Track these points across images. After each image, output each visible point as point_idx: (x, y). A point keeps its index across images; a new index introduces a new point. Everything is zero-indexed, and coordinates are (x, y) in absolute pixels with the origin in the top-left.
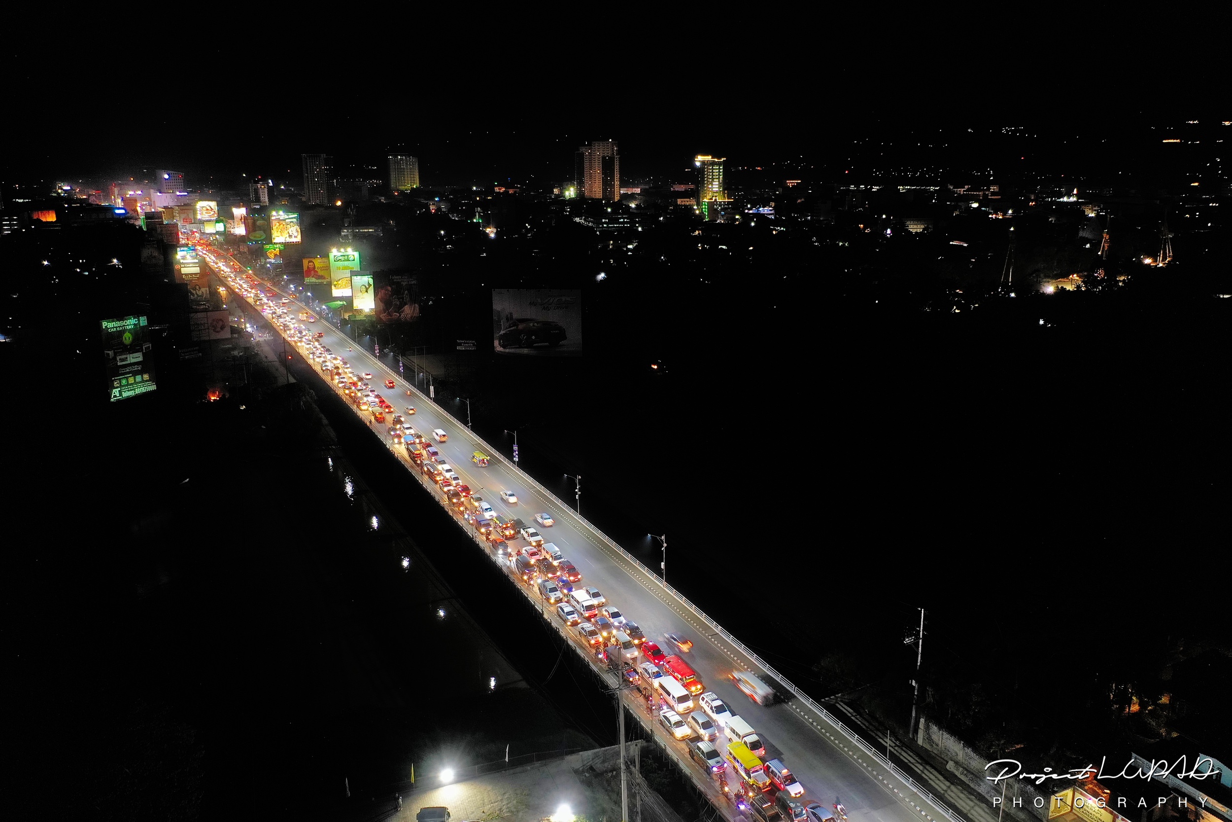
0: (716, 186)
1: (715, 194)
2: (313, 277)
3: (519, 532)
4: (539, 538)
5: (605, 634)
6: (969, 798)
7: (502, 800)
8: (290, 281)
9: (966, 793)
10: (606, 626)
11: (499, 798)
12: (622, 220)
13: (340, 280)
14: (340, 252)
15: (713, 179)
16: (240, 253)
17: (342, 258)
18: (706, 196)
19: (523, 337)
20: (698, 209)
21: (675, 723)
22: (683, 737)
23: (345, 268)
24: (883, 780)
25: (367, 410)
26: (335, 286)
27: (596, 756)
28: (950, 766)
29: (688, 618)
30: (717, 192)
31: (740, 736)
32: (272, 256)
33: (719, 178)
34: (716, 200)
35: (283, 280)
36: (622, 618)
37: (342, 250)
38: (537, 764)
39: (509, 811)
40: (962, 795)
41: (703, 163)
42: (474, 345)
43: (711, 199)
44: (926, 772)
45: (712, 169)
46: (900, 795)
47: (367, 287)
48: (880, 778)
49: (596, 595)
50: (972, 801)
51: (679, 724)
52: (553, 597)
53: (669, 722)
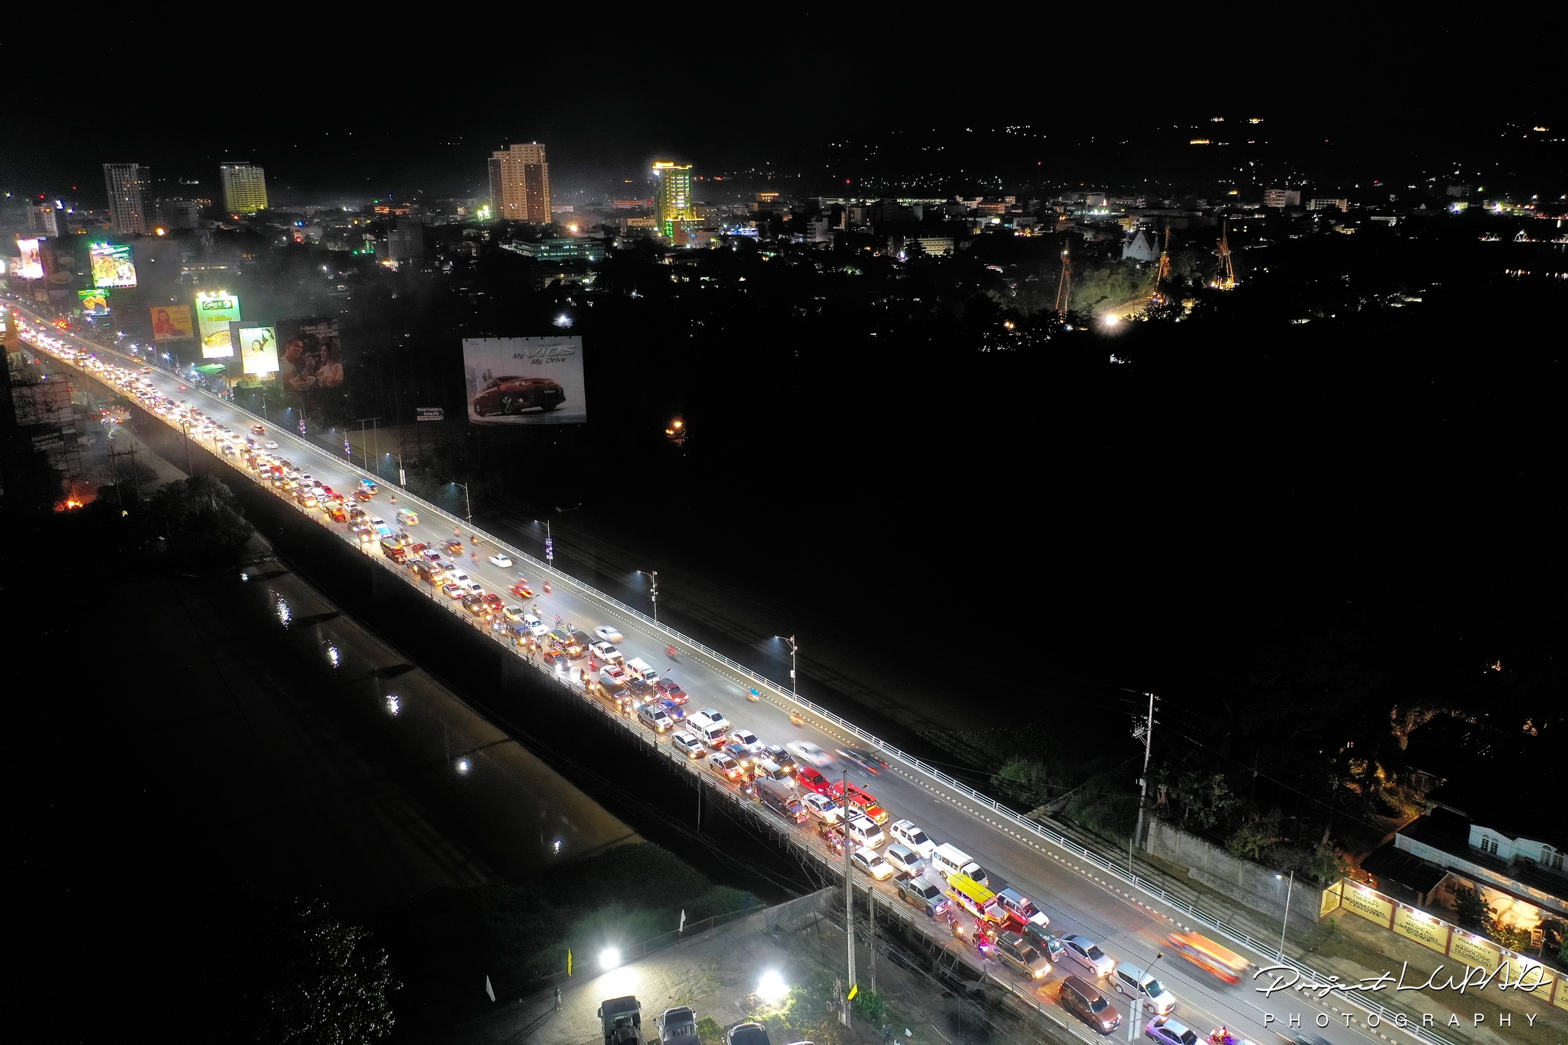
0: (681, 202)
1: (681, 212)
2: (167, 332)
3: (587, 648)
4: (616, 654)
5: (744, 763)
6: (1224, 907)
7: (687, 979)
8: (127, 340)
9: (1218, 901)
10: (744, 754)
11: (684, 978)
12: (567, 247)
13: (212, 335)
14: (210, 296)
15: (677, 192)
16: (37, 303)
17: (215, 305)
18: (669, 215)
19: (507, 400)
20: (660, 231)
21: (873, 861)
22: (884, 877)
23: (219, 319)
24: (1130, 897)
25: (315, 506)
26: (206, 343)
27: (781, 913)
28: (1193, 873)
29: (837, 735)
30: (683, 209)
31: (957, 866)
32: (92, 305)
33: (685, 191)
34: (682, 218)
35: (116, 338)
36: (758, 743)
37: (213, 294)
38: (714, 931)
39: (702, 992)
40: (1215, 904)
41: (663, 171)
42: (440, 412)
43: (677, 218)
44: (1167, 883)
45: (676, 180)
46: (1155, 912)
47: (262, 342)
48: (1126, 895)
49: (717, 718)
50: (1228, 909)
51: (877, 861)
52: (661, 724)
53: (865, 860)
